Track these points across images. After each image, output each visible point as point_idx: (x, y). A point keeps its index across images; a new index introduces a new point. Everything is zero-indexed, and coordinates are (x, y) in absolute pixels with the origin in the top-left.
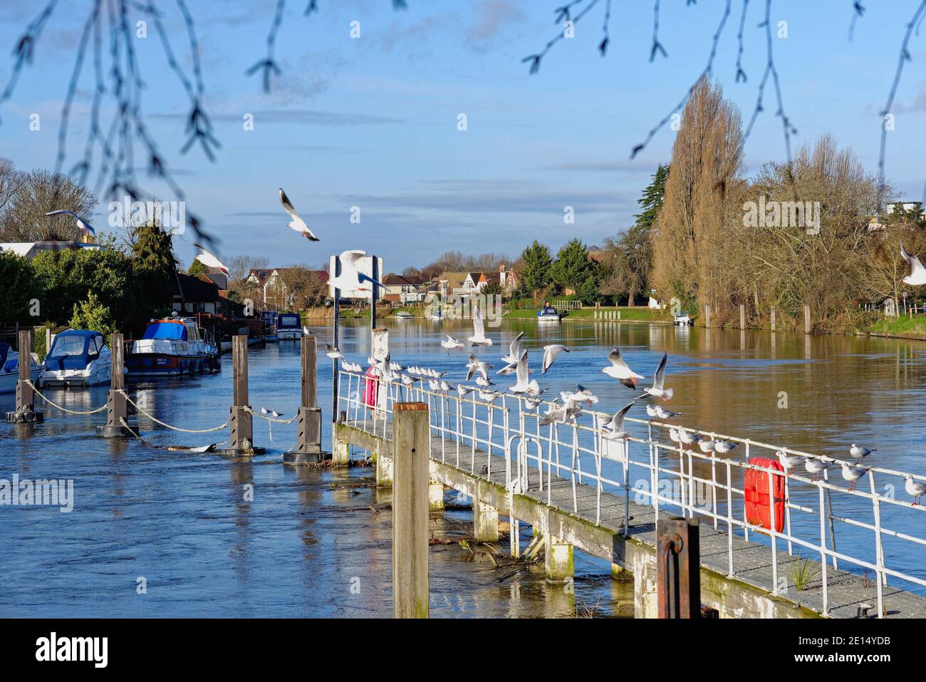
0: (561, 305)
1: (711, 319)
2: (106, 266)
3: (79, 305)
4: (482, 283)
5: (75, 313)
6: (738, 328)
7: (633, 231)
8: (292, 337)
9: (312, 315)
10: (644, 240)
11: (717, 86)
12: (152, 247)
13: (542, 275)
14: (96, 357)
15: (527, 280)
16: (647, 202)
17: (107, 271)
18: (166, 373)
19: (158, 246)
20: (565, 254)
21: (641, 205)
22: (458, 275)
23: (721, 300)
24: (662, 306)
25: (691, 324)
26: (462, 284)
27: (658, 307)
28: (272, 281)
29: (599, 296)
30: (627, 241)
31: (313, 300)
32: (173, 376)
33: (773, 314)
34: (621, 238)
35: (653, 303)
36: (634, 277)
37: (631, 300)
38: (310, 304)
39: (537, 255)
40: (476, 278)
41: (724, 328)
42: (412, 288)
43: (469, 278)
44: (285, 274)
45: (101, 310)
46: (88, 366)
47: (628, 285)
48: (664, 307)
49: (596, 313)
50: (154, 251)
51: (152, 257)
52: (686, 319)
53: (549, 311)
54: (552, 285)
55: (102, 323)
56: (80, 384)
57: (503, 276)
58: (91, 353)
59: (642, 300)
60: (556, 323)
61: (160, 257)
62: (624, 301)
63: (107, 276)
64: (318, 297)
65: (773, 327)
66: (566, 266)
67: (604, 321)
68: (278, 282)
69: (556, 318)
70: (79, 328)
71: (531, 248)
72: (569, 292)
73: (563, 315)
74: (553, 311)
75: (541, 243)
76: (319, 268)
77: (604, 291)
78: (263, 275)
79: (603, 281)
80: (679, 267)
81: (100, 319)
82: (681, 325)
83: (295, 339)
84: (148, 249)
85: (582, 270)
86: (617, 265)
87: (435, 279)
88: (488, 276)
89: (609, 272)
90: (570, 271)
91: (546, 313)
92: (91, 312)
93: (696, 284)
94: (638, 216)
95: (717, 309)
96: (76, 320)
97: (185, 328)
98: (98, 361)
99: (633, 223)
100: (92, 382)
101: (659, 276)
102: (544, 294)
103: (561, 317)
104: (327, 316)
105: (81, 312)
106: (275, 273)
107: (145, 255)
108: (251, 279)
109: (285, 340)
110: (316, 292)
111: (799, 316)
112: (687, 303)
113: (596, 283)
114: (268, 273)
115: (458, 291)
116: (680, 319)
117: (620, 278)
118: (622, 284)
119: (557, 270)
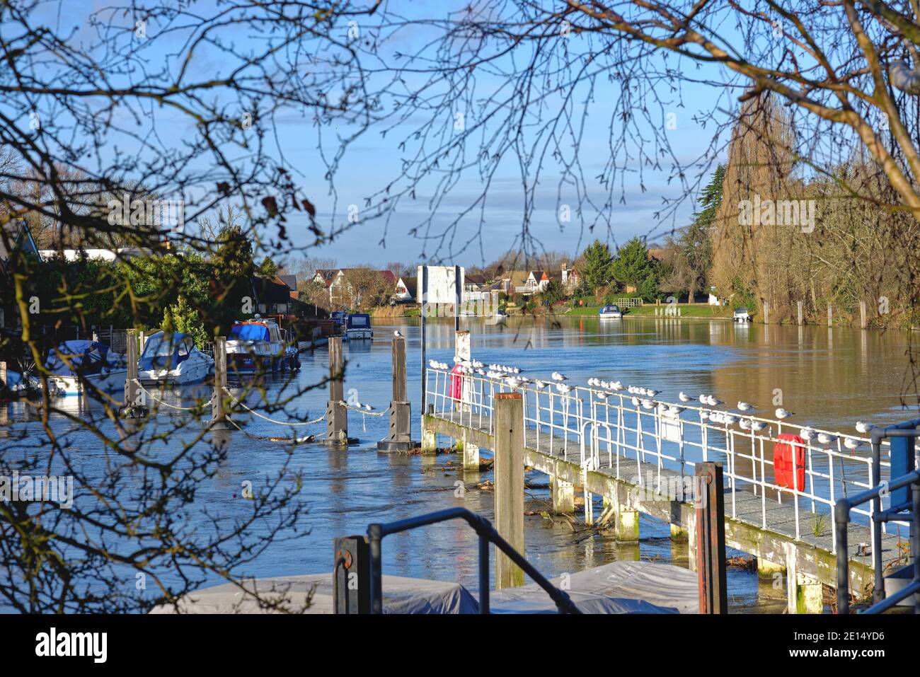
0: (622, 302)
1: (769, 315)
2: (191, 271)
3: (169, 309)
4: (544, 282)
5: (166, 316)
6: (796, 324)
7: (693, 229)
8: (361, 336)
9: (378, 314)
10: (704, 238)
13: (603, 273)
14: (186, 357)
15: (588, 278)
16: (708, 200)
17: (192, 276)
18: (251, 372)
20: (626, 253)
21: (700, 203)
22: (520, 274)
23: (779, 297)
24: (722, 303)
25: (750, 320)
26: (525, 282)
27: (718, 303)
28: (338, 281)
29: (660, 293)
30: (686, 239)
31: (378, 299)
33: (830, 311)
34: (680, 235)
35: (713, 300)
36: (694, 274)
37: (691, 297)
38: (376, 303)
40: (538, 277)
41: (784, 323)
42: (475, 286)
43: (531, 276)
44: (350, 274)
46: (179, 366)
47: (688, 282)
48: (724, 303)
49: (656, 310)
50: (234, 257)
51: (233, 262)
52: (746, 315)
53: (611, 308)
54: (613, 283)
55: (191, 325)
56: (171, 383)
57: (564, 274)
58: (181, 353)
59: (702, 297)
62: (684, 298)
63: (192, 281)
64: (383, 296)
65: (830, 322)
66: (627, 264)
68: (344, 282)
69: (618, 315)
70: (171, 331)
71: (592, 246)
72: (630, 289)
73: (625, 312)
74: (615, 308)
75: (602, 242)
76: (384, 268)
77: (664, 288)
78: (329, 276)
79: (664, 278)
80: (737, 263)
81: (189, 322)
82: (741, 321)
83: (364, 339)
84: (229, 255)
85: (642, 268)
86: (677, 262)
87: (498, 278)
88: (550, 275)
89: (670, 270)
90: (631, 269)
91: (608, 311)
92: (179, 317)
93: (754, 281)
94: (697, 214)
95: (775, 305)
96: (166, 322)
97: (267, 329)
98: (188, 362)
99: (692, 221)
100: (181, 381)
101: (718, 273)
102: (605, 292)
103: (623, 314)
104: (392, 315)
105: (171, 315)
106: (340, 273)
107: (226, 261)
108: (317, 279)
109: (355, 339)
110: (381, 292)
111: (855, 311)
112: (746, 300)
113: (656, 280)
114: (334, 273)
115: (520, 289)
116: (740, 316)
117: (680, 275)
118: (682, 282)
119: (619, 268)
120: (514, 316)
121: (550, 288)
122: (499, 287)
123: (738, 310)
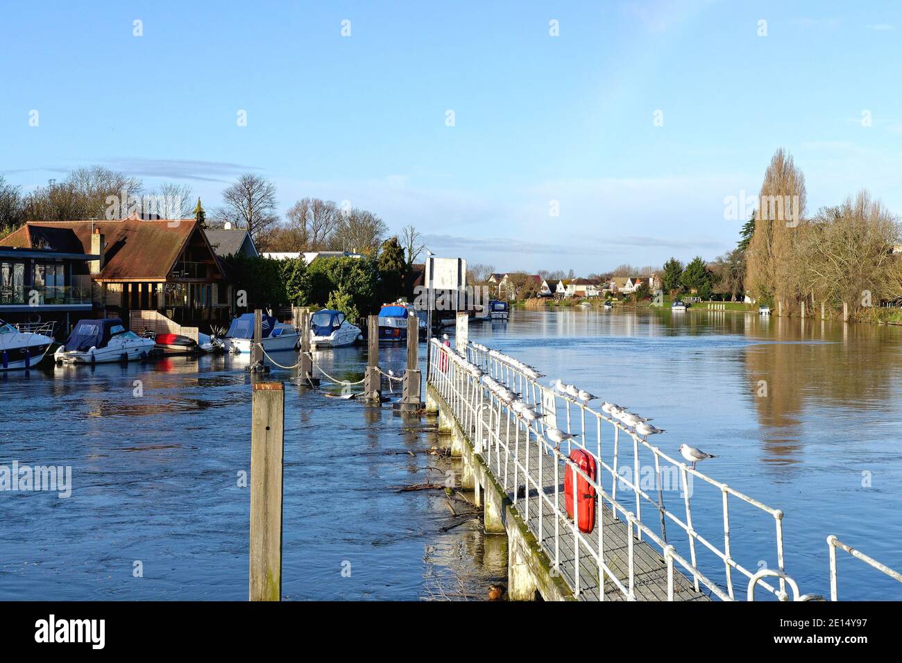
0: (686, 300)
1: (783, 311)
2: (358, 268)
3: (333, 294)
4: (637, 285)
5: (330, 299)
6: (800, 317)
7: (736, 252)
8: (501, 317)
9: (529, 303)
10: (742, 258)
11: (789, 156)
12: (391, 256)
13: (676, 280)
14: (338, 328)
15: (666, 283)
16: (745, 233)
17: (359, 271)
18: (391, 340)
19: (395, 256)
20: (690, 267)
21: (742, 235)
22: (622, 279)
23: (789, 298)
24: (752, 302)
25: (770, 314)
26: (625, 285)
27: (750, 302)
28: (504, 282)
29: (713, 294)
30: (731, 259)
31: (529, 294)
32: (396, 342)
33: (823, 309)
34: (727, 256)
35: (747, 300)
36: (736, 282)
37: (734, 297)
38: (527, 296)
39: (673, 267)
40: (634, 281)
41: (791, 316)
42: (593, 287)
43: (629, 281)
44: (512, 277)
45: (347, 297)
46: (333, 333)
47: (731, 287)
48: (754, 302)
49: (709, 305)
50: (392, 258)
51: (391, 263)
52: (767, 310)
53: (679, 303)
54: (682, 287)
55: (347, 305)
56: (327, 346)
57: (651, 280)
58: (335, 325)
59: (740, 297)
60: (683, 311)
61: (396, 262)
62: (729, 298)
63: (359, 274)
64: (532, 292)
65: (823, 317)
66: (691, 275)
67: (714, 311)
68: (508, 282)
69: (684, 308)
70: (332, 309)
71: (669, 262)
72: (693, 291)
73: (688, 306)
74: (681, 304)
75: (676, 260)
76: (535, 273)
77: (716, 291)
78: (499, 277)
79: (715, 284)
80: (764, 277)
81: (346, 303)
82: (764, 314)
83: (502, 319)
84: (388, 257)
85: (702, 277)
86: (725, 274)
87: (608, 282)
88: (641, 280)
89: (718, 279)
90: (694, 277)
91: (677, 305)
92: (340, 298)
93: (774, 287)
94: (739, 242)
95: (788, 305)
96: (330, 303)
97: (406, 310)
98: (339, 331)
99: (736, 247)
100: (334, 345)
101: (750, 281)
102: (677, 293)
103: (687, 307)
104: (538, 304)
105: (334, 298)
106: (506, 276)
107: (387, 261)
108: (491, 280)
109: (496, 319)
110: (531, 289)
111: (841, 310)
112: (767, 301)
113: (711, 286)
114: (502, 276)
115: (621, 289)
116: (763, 310)
117: (726, 283)
118: (728, 287)
119: (686, 277)
120: (616, 307)
121: (640, 289)
122: (608, 288)
123: (763, 307)
